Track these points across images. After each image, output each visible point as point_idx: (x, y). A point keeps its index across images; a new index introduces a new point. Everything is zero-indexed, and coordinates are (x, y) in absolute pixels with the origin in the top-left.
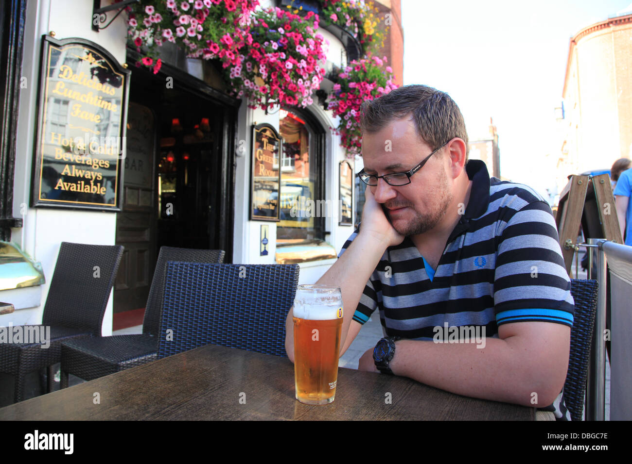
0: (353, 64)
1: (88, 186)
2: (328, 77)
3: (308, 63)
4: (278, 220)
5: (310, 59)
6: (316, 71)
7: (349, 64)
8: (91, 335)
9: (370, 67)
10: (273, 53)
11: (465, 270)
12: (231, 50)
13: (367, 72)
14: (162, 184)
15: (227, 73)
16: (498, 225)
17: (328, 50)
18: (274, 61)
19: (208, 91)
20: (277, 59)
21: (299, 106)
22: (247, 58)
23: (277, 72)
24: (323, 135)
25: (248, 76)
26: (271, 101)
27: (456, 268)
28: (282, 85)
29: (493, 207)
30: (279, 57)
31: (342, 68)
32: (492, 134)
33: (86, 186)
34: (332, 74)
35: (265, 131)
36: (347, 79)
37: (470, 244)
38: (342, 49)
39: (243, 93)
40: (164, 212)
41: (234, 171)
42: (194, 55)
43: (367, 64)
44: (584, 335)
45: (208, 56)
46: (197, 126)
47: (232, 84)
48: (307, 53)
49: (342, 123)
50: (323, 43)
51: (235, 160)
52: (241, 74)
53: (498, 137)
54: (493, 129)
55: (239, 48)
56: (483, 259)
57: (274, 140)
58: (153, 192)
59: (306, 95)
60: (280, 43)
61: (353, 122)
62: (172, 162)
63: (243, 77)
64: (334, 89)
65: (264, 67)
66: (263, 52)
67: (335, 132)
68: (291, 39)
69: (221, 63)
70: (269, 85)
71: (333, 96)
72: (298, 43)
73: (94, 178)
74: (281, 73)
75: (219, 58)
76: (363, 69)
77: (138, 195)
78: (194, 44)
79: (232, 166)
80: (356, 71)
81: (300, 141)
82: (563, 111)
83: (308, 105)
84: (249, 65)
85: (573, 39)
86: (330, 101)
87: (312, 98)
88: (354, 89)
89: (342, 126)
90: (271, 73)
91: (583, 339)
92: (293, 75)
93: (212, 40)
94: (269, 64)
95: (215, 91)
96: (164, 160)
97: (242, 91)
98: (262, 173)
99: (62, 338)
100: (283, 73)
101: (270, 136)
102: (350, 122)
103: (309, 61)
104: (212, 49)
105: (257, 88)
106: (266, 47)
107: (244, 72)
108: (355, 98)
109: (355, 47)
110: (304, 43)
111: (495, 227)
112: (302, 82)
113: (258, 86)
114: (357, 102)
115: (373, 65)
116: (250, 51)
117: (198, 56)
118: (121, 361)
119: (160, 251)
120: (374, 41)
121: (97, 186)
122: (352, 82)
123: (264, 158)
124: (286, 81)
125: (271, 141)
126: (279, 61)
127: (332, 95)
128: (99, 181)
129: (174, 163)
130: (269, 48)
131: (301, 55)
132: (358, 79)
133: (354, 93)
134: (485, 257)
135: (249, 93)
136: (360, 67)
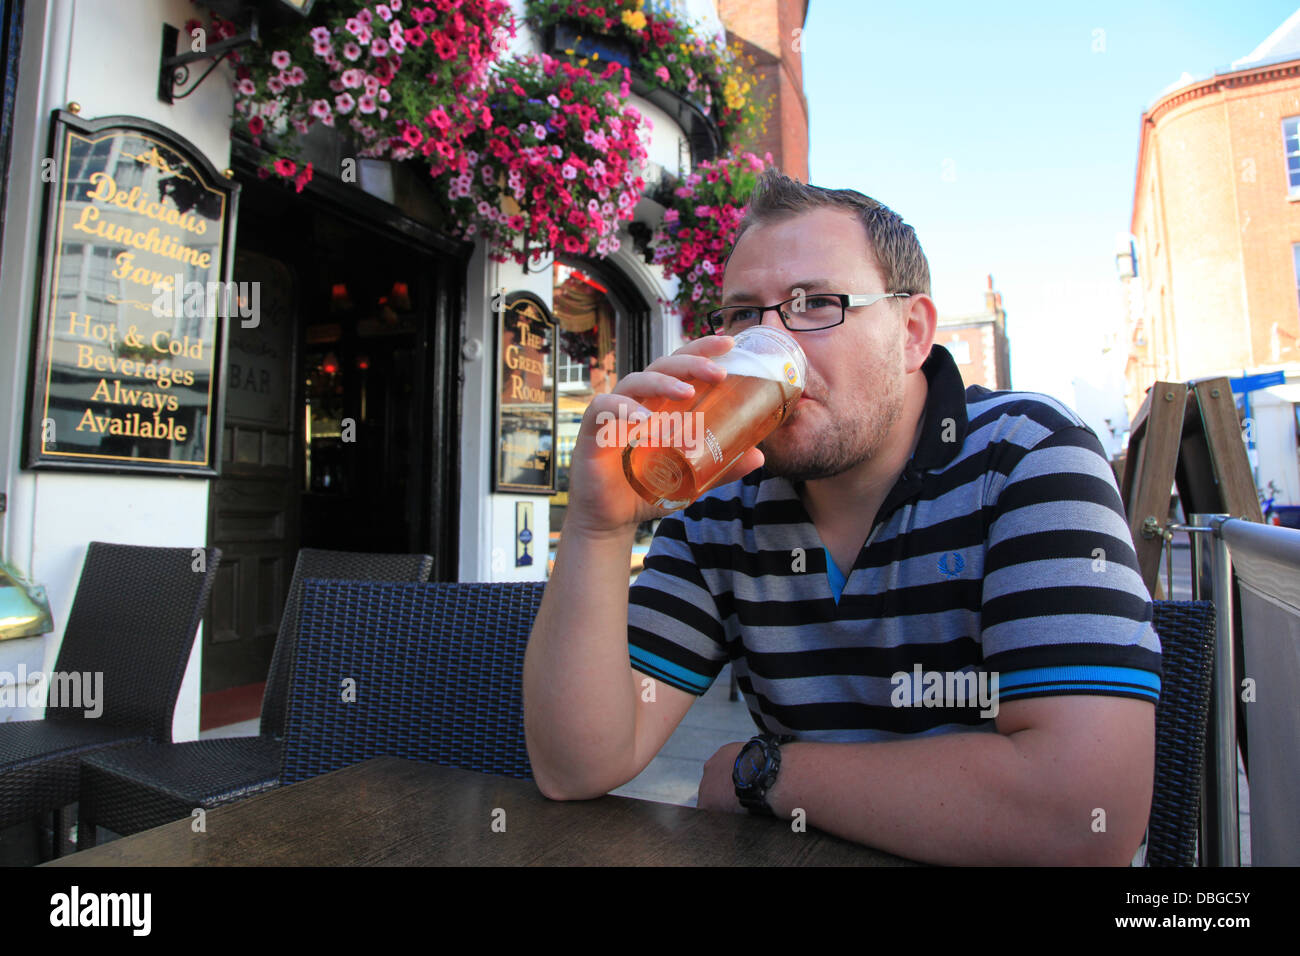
0: (704, 168)
1: (149, 425)
2: (652, 195)
3: (609, 167)
4: (553, 492)
5: (614, 159)
6: (626, 183)
7: (694, 169)
8: (149, 741)
9: (738, 173)
10: (537, 147)
11: (914, 582)
12: (447, 139)
13: (733, 184)
14: (313, 421)
15: (443, 188)
16: (988, 481)
17: (649, 140)
18: (539, 163)
19: (405, 225)
20: (544, 159)
21: (593, 255)
22: (483, 157)
23: (544, 187)
24: (645, 314)
25: (486, 194)
26: (533, 245)
27: (895, 576)
28: (556, 212)
29: (976, 443)
30: (550, 155)
31: (680, 176)
32: (992, 309)
33: (143, 424)
34: (661, 190)
35: (523, 307)
36: (690, 198)
37: (927, 525)
38: (679, 140)
39: (475, 230)
40: (318, 479)
41: (459, 390)
42: (372, 151)
43: (732, 167)
44: (1189, 720)
45: (401, 154)
46: (383, 300)
47: (453, 211)
48: (607, 145)
49: (682, 291)
50: (639, 126)
51: (460, 368)
52: (472, 191)
53: (1004, 315)
54: (995, 300)
55: (465, 135)
56: (958, 558)
57: (543, 325)
58: (291, 437)
59: (605, 232)
60: (551, 126)
61: (706, 287)
62: (333, 374)
63: (476, 197)
64: (665, 221)
65: (519, 176)
66: (517, 146)
67: (669, 309)
68: (573, 118)
69: (428, 167)
70: (529, 212)
71: (664, 236)
72: (588, 125)
73: (161, 406)
74: (553, 188)
75: (423, 157)
76: (724, 177)
77: (261, 441)
78: (370, 128)
79: (454, 381)
80: (710, 182)
81: (598, 327)
82: (1134, 262)
83: (610, 252)
84: (488, 172)
85: (1148, 116)
86: (657, 246)
87: (618, 238)
88: (707, 219)
89: (684, 296)
90: (533, 187)
91: (1188, 729)
92: (578, 192)
93: (407, 120)
94: (528, 169)
95: (418, 226)
96: (318, 371)
97: (473, 226)
98: (517, 394)
99: (86, 749)
100: (557, 188)
101: (534, 317)
102: (699, 288)
103: (611, 162)
104: (406, 137)
105: (504, 218)
106: (523, 135)
107: (477, 187)
108: (710, 237)
109: (706, 134)
110: (600, 126)
111: (981, 487)
112: (597, 206)
113: (507, 216)
114: (715, 245)
115: (744, 169)
116: (489, 143)
117: (381, 153)
118: (207, 796)
119: (298, 559)
120: (746, 121)
121: (167, 424)
122: (703, 204)
123: (522, 364)
124: (564, 205)
125: (537, 328)
126: (549, 163)
127: (661, 232)
128: (172, 412)
129: (337, 376)
130: (528, 137)
131: (593, 150)
132: (713, 199)
133: (707, 227)
134: (962, 552)
135: (487, 230)
136: (719, 174)
